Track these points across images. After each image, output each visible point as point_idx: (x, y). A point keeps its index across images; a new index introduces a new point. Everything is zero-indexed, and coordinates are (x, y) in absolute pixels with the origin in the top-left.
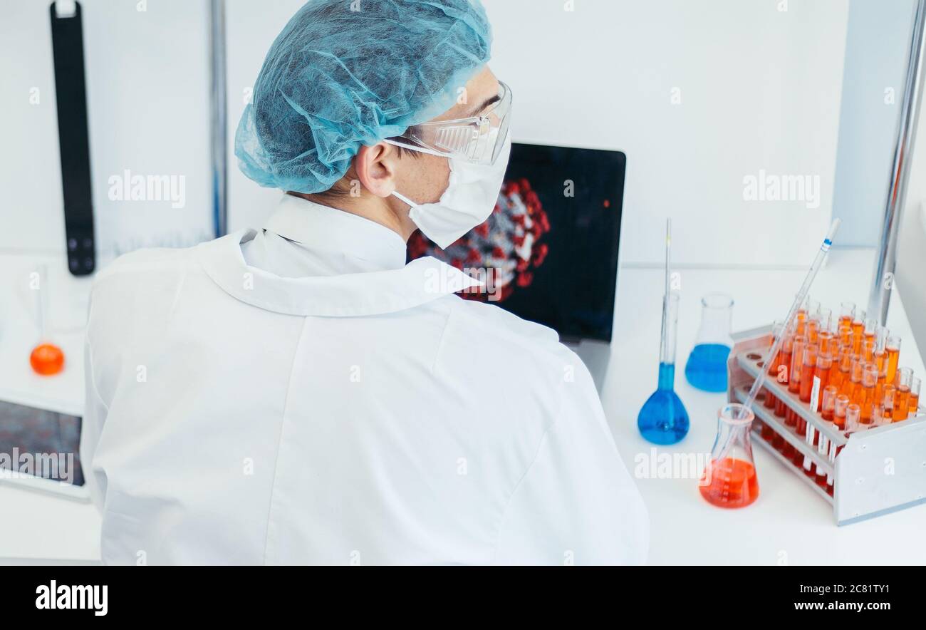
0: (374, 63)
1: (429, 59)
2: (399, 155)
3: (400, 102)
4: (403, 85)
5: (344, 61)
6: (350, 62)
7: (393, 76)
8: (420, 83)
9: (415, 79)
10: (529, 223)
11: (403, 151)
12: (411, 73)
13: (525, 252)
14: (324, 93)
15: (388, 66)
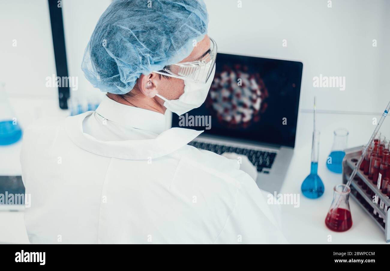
0: (149, 34)
1: (177, 33)
2: (160, 78)
3: (161, 54)
4: (163, 45)
5: (134, 32)
6: (137, 33)
7: (158, 41)
8: (172, 45)
9: (170, 43)
10: (259, 93)
11: (162, 76)
12: (168, 40)
13: (257, 106)
14: (124, 48)
15: (157, 36)
